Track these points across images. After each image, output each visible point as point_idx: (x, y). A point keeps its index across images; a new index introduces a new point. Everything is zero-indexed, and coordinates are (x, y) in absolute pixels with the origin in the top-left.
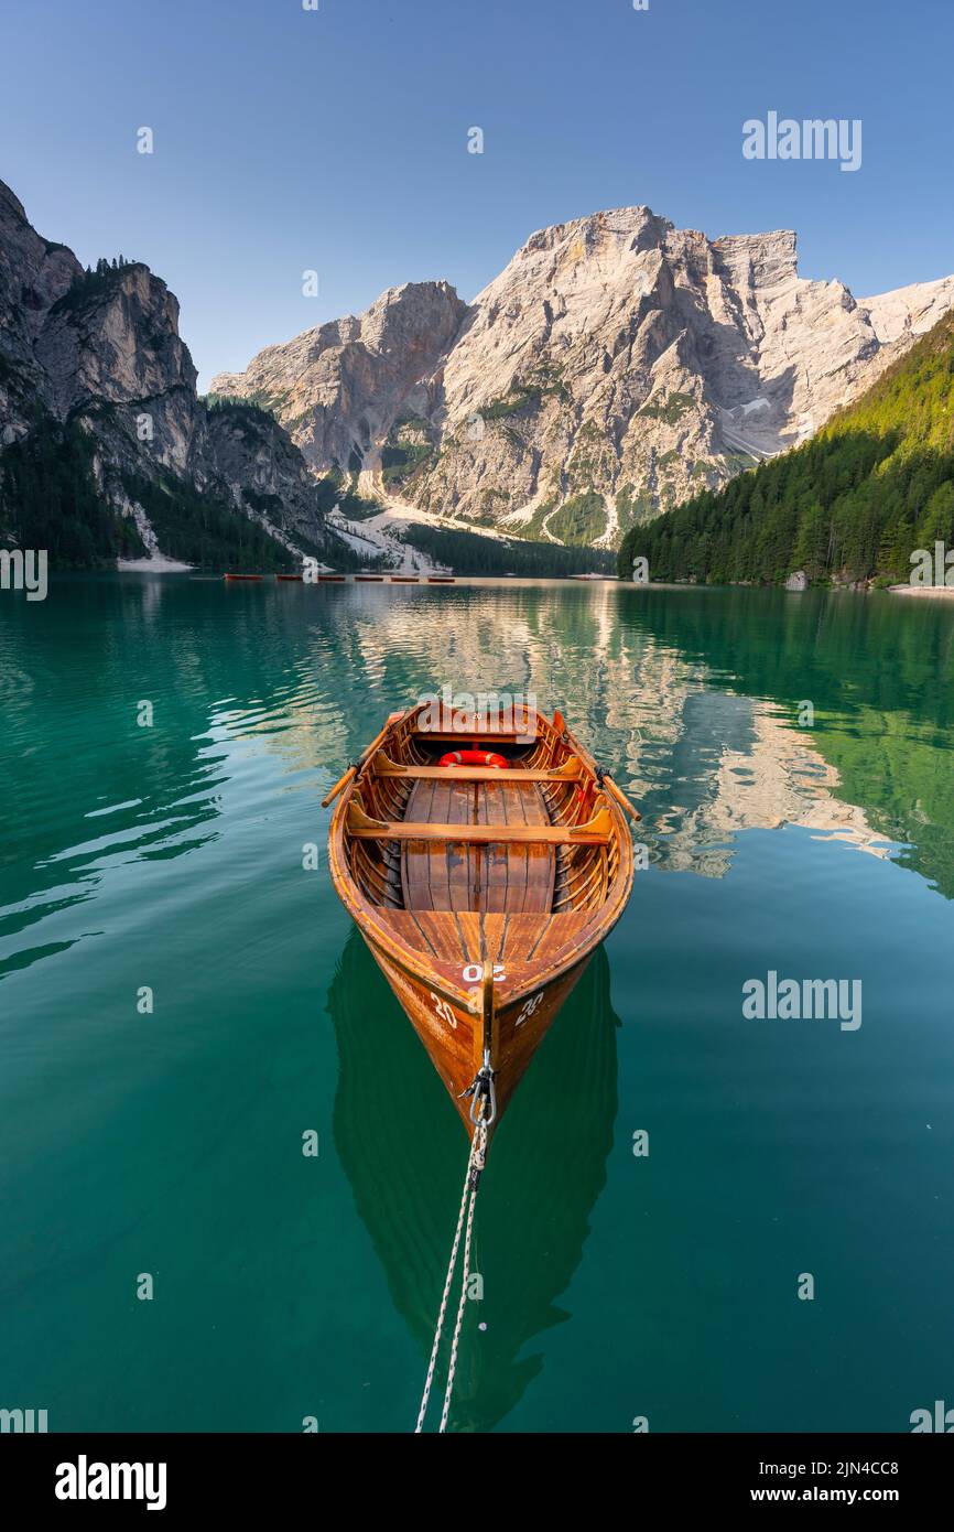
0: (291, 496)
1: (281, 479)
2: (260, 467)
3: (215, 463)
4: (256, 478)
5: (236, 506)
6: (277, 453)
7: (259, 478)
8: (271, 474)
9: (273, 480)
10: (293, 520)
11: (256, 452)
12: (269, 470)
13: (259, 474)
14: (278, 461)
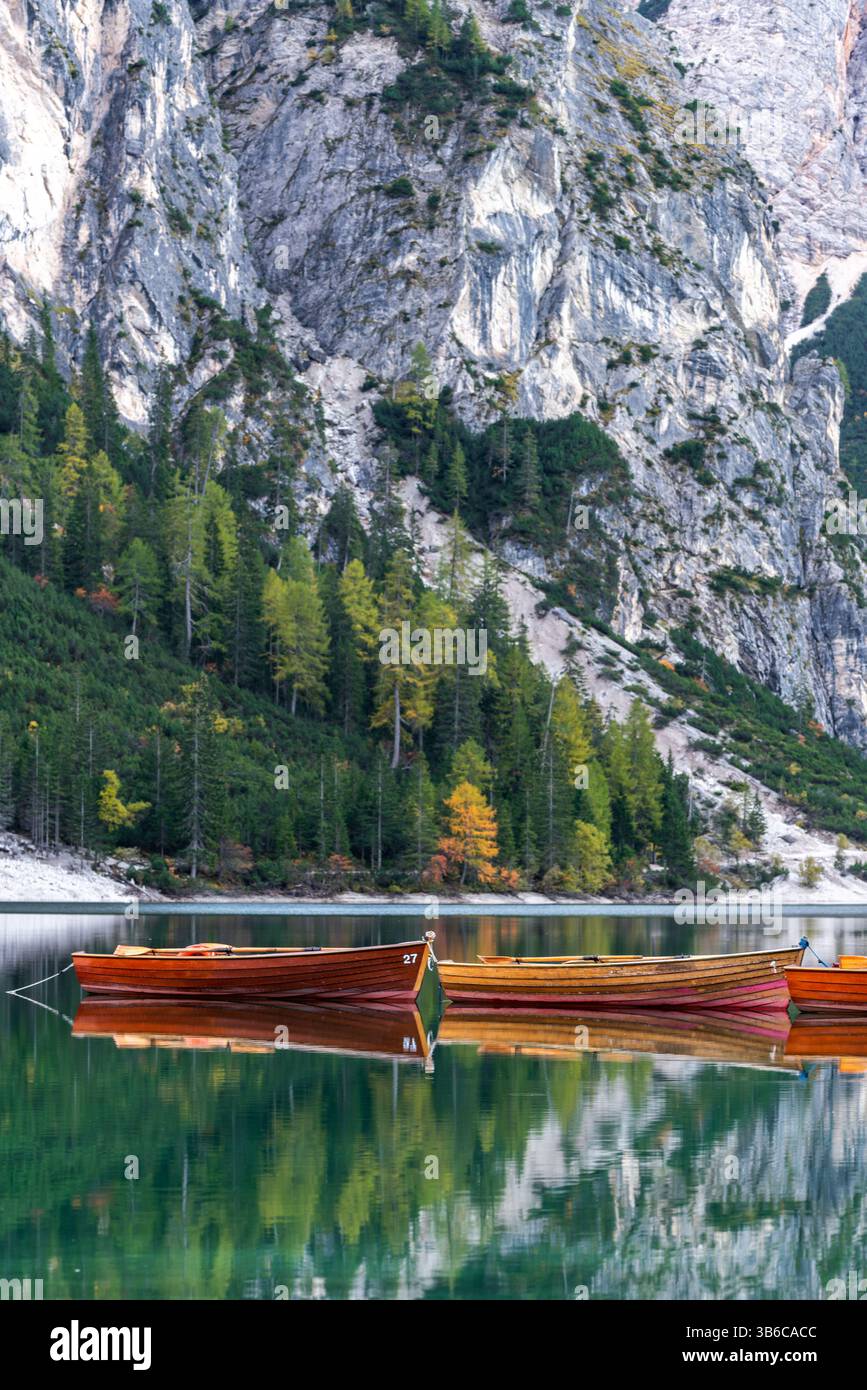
0: (675, 426)
1: (615, 317)
2: (491, 252)
3: (226, 245)
4: (461, 321)
5: (342, 505)
6: (595, 159)
7: (483, 324)
8: (556, 293)
9: (565, 330)
10: (686, 571)
11: (470, 160)
12: (541, 270)
13: (481, 299)
14: (602, 204)
